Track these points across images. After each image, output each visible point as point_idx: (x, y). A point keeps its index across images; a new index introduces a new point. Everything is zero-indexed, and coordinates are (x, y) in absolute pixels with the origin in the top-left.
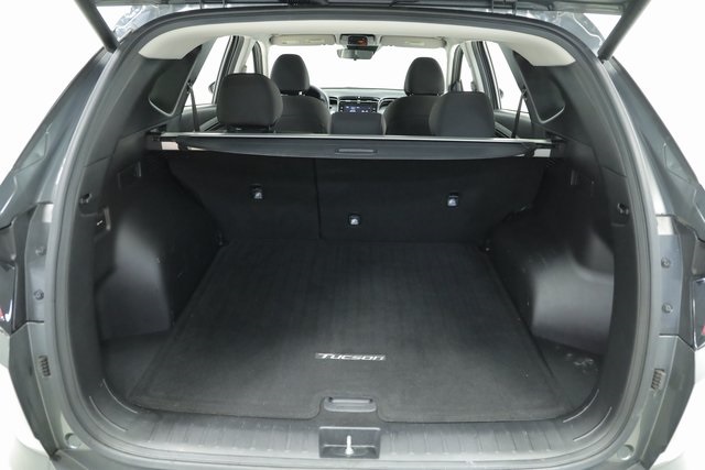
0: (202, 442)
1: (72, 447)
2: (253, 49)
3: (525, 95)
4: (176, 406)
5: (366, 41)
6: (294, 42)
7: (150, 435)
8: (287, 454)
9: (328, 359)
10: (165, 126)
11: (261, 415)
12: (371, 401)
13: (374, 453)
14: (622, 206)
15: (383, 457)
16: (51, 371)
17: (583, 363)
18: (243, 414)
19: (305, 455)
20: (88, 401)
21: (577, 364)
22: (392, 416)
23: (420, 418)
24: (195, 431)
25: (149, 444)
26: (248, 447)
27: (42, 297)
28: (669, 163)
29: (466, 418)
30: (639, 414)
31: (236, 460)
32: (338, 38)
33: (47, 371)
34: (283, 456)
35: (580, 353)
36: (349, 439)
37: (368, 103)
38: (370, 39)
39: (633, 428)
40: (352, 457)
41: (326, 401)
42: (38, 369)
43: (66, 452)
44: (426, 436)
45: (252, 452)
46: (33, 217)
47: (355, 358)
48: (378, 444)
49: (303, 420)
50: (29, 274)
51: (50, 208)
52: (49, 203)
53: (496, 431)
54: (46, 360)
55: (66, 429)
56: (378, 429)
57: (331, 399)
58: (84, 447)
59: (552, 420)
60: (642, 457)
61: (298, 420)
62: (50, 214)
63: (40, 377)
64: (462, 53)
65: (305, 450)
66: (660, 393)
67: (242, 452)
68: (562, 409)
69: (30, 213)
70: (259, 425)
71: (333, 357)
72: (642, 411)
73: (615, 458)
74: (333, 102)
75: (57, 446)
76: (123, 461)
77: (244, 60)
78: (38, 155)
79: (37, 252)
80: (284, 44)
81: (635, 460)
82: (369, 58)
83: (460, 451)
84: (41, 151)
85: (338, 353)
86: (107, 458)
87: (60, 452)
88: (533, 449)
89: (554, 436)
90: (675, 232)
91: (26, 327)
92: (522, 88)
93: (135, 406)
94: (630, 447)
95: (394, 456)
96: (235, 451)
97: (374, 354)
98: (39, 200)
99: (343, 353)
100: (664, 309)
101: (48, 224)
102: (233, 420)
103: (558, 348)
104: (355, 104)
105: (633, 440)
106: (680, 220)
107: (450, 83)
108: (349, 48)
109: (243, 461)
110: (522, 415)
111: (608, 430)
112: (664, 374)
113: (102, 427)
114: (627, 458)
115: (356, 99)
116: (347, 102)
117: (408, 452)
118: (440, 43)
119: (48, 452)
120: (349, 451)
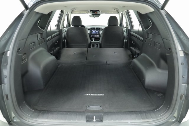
0: (52, 118)
1: (15, 121)
2: (67, 15)
3: (140, 24)
4: (45, 109)
5: (97, 12)
6: (78, 13)
7: (37, 117)
8: (77, 121)
9: (88, 95)
10: (42, 33)
11: (69, 111)
12: (100, 106)
13: (101, 121)
14: (169, 49)
15: (104, 122)
16: (9, 98)
17: (160, 95)
18: (64, 111)
19: (82, 121)
20: (20, 107)
21: (158, 95)
22: (107, 110)
23: (114, 111)
24: (50, 115)
25: (37, 119)
26: (65, 120)
27: (6, 77)
28: (182, 36)
29: (128, 110)
30: (177, 107)
31: (62, 124)
32: (89, 11)
33: (7, 98)
34: (75, 122)
35: (159, 92)
36: (94, 117)
37: (98, 29)
38: (98, 12)
39: (175, 112)
40: (95, 122)
41: (88, 107)
42: (5, 98)
43: (13, 122)
44: (116, 116)
45: (67, 121)
46: (4, 55)
47: (96, 95)
48: (103, 118)
49: (81, 112)
50: (3, 70)
51: (9, 52)
52: (9, 51)
53: (136, 114)
54: (7, 95)
55: (13, 115)
56: (102, 114)
57: (89, 106)
58: (18, 120)
59: (152, 110)
60: (178, 120)
61: (80, 112)
62: (9, 54)
63: (5, 100)
64: (123, 15)
65: (82, 120)
66: (183, 101)
67: (64, 121)
68: (154, 107)
69: (3, 53)
70: (68, 114)
71: (89, 95)
72: (178, 106)
73: (171, 120)
74: (89, 29)
75: (11, 120)
76: (29, 124)
77: (64, 18)
78: (6, 38)
79: (5, 64)
80: (75, 13)
81: (176, 121)
82: (98, 17)
83: (126, 119)
84: (7, 37)
85: (91, 94)
86: (25, 123)
87: (11, 122)
88: (147, 118)
89: (153, 115)
90: (185, 55)
91: (2, 86)
92: (140, 22)
93: (33, 109)
94: (175, 117)
95: (107, 121)
96: (62, 121)
97: (101, 94)
98: (6, 50)
99: (92, 94)
100: (183, 77)
101: (8, 56)
102: (61, 112)
103: (152, 91)
104: (95, 30)
105: (176, 115)
106: (186, 52)
107: (120, 23)
108: (93, 14)
109: (64, 124)
110: (143, 109)
111: (168, 112)
112: (183, 95)
113: (24, 115)
114: (174, 120)
115: (95, 28)
116: (92, 29)
117: (111, 120)
118: (117, 12)
119: (8, 122)
120: (94, 120)
